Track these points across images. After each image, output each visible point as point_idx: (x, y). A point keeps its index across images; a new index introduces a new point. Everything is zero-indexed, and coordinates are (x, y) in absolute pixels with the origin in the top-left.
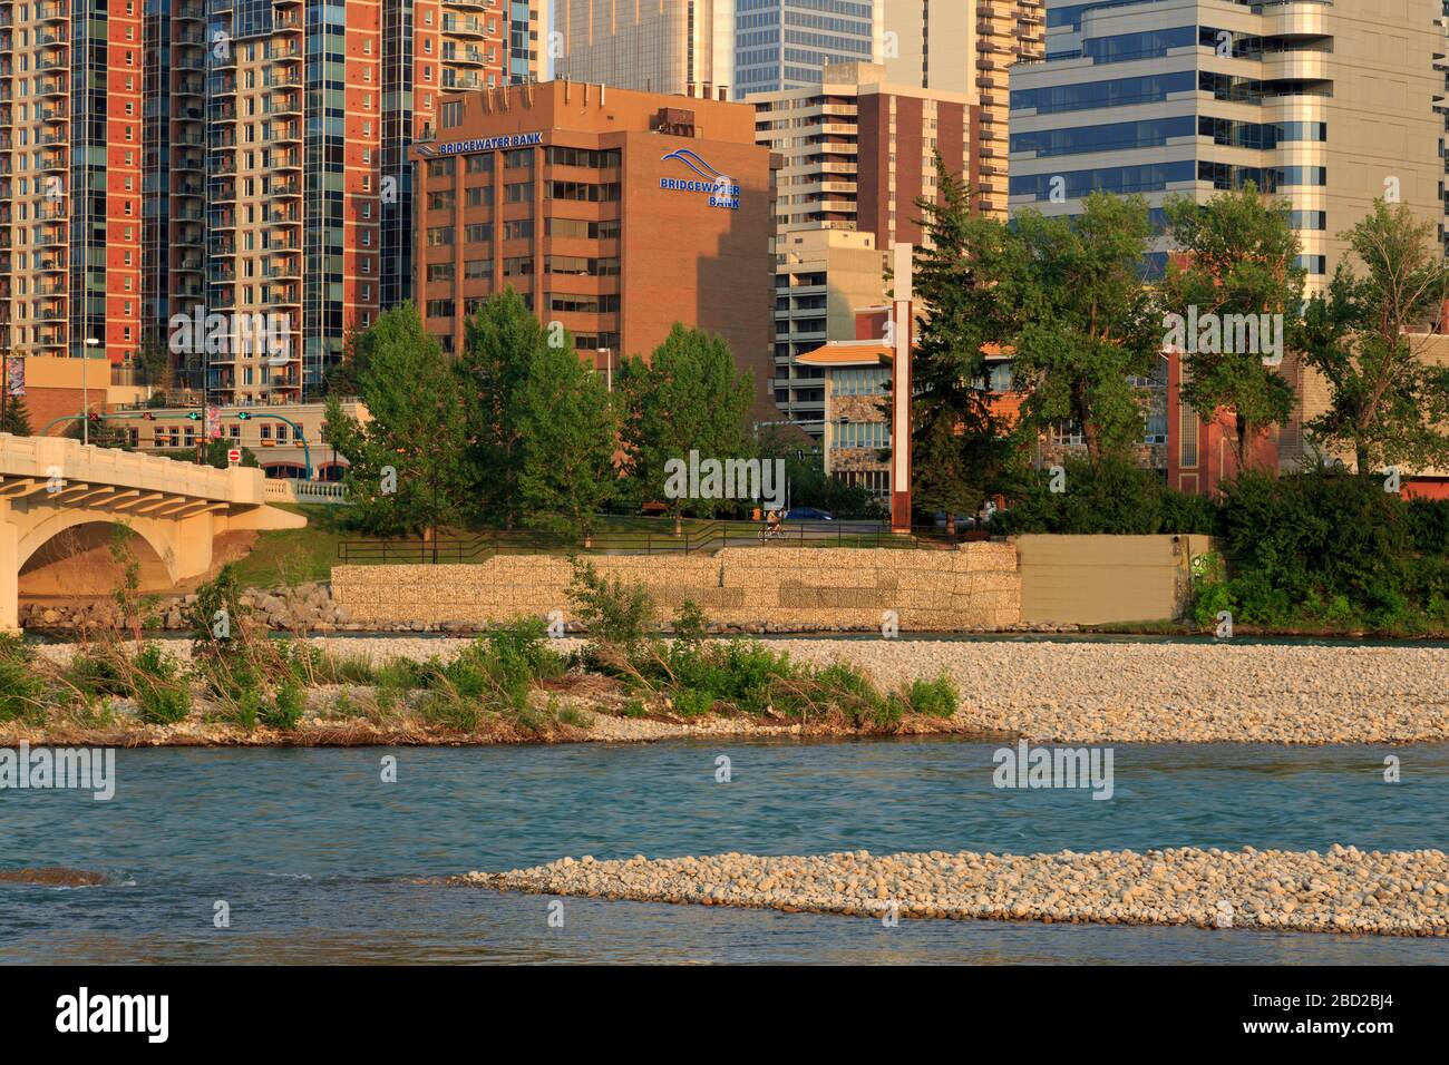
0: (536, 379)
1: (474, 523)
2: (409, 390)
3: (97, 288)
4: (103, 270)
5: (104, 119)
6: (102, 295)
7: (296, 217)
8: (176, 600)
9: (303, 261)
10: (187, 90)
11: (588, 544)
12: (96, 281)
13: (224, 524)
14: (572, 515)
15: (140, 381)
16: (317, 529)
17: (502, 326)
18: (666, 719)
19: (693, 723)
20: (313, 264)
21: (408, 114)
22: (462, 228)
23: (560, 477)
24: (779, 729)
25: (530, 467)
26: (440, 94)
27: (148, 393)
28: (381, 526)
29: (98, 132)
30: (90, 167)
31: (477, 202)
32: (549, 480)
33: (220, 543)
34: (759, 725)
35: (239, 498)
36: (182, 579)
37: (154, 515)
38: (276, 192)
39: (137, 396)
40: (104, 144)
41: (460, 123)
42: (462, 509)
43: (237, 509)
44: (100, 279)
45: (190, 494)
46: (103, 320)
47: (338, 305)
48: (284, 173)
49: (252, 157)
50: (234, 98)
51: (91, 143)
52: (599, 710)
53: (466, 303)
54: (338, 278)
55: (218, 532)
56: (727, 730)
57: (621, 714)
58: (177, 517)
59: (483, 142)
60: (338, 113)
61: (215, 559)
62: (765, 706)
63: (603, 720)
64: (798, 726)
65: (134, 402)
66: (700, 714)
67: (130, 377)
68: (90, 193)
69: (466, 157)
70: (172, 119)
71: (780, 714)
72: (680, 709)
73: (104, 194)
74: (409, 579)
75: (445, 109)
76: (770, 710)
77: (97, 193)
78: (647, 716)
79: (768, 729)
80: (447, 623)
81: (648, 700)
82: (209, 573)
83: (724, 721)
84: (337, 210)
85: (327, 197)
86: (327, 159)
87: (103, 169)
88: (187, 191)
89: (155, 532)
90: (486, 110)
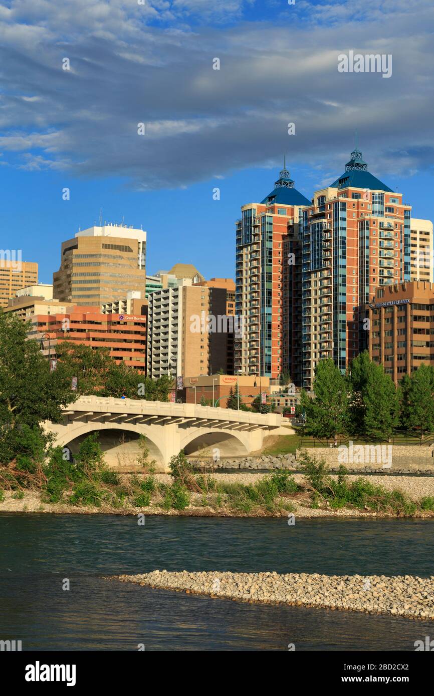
0: (370, 383)
1: (352, 434)
2: (328, 387)
3: (268, 353)
4: (271, 347)
5: (271, 298)
6: (270, 355)
7: (331, 329)
8: (244, 459)
9: (333, 344)
10: (298, 288)
11: (390, 441)
12: (268, 351)
13: (267, 433)
14: (383, 431)
15: (281, 384)
16: (298, 435)
17: (362, 365)
18: (326, 509)
19: (336, 511)
20: (336, 344)
21: (367, 294)
22: (383, 332)
23: (379, 417)
24: (368, 514)
25: (368, 414)
26: (378, 287)
27: (283, 388)
28: (319, 434)
29: (269, 302)
30: (266, 314)
31: (388, 322)
32: (375, 419)
33: (265, 440)
34: (361, 512)
35: (271, 424)
36: (252, 452)
37: (240, 429)
38: (324, 321)
39: (280, 389)
40: (271, 306)
41: (383, 297)
42: (347, 429)
43: (271, 428)
44: (269, 351)
45: (251, 422)
46: (271, 364)
47: (344, 358)
48: (326, 314)
49: (316, 310)
50: (310, 290)
51: (267, 306)
52: (302, 505)
53: (385, 357)
54: (344, 349)
55: (266, 435)
56: (348, 514)
57: (310, 507)
58: (249, 430)
59: (390, 303)
60: (344, 294)
61: (263, 445)
62: (364, 506)
63: (302, 508)
64: (376, 513)
65: (279, 391)
66: (339, 507)
67: (278, 382)
68: (266, 322)
69: (384, 308)
70: (293, 298)
71: (369, 509)
72: (332, 506)
73: (271, 322)
74: (323, 453)
75: (378, 292)
76: (366, 507)
77: (269, 322)
78: (320, 508)
79: (364, 514)
80: (335, 469)
81: (321, 502)
82: (261, 450)
83: (348, 511)
84: (344, 326)
85: (340, 322)
86: (340, 309)
87: (270, 314)
88: (298, 321)
89: (240, 435)
90: (391, 292)
